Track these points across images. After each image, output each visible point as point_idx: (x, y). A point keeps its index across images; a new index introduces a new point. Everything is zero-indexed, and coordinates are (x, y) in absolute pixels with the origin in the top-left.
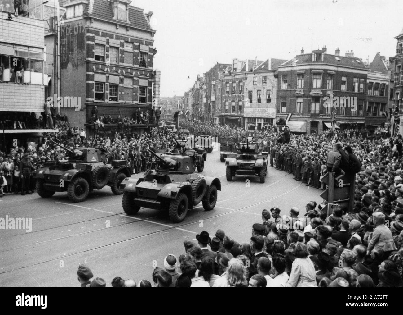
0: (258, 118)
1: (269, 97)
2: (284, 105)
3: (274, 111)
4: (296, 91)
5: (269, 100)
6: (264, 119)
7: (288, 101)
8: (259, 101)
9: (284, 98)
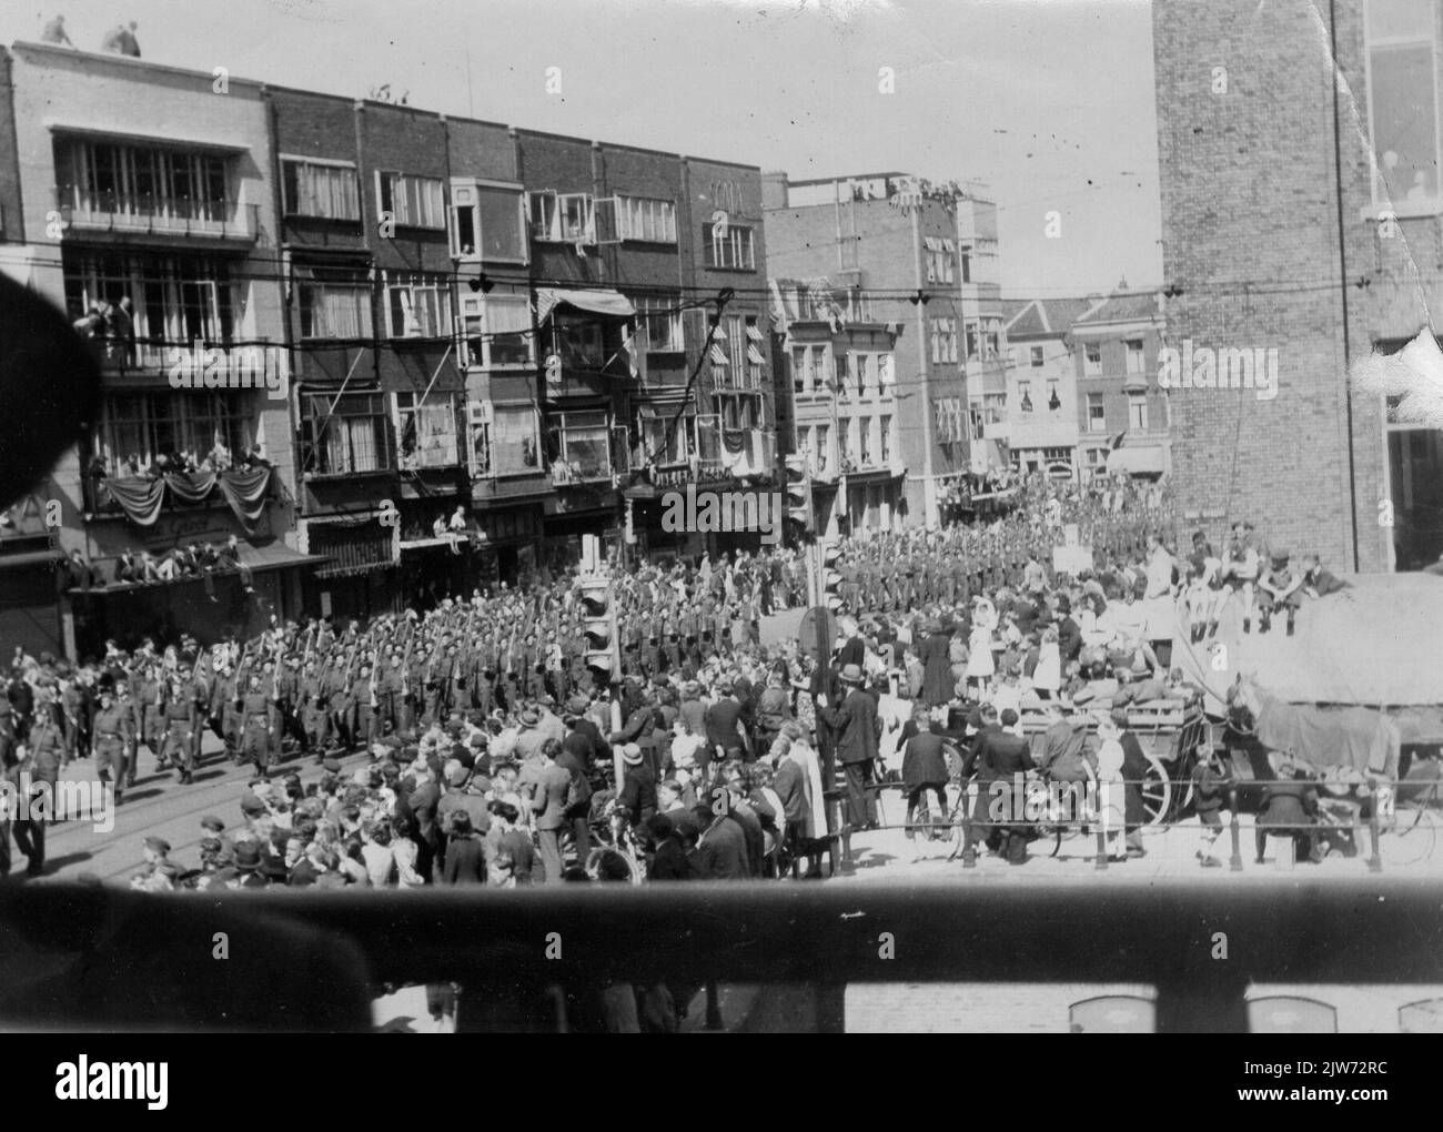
0: (1027, 450)
1: (1054, 396)
2: (1098, 412)
3: (1075, 427)
4: (1125, 379)
5: (1054, 404)
6: (1046, 450)
7: (1106, 404)
8: (1027, 403)
9: (1096, 396)
